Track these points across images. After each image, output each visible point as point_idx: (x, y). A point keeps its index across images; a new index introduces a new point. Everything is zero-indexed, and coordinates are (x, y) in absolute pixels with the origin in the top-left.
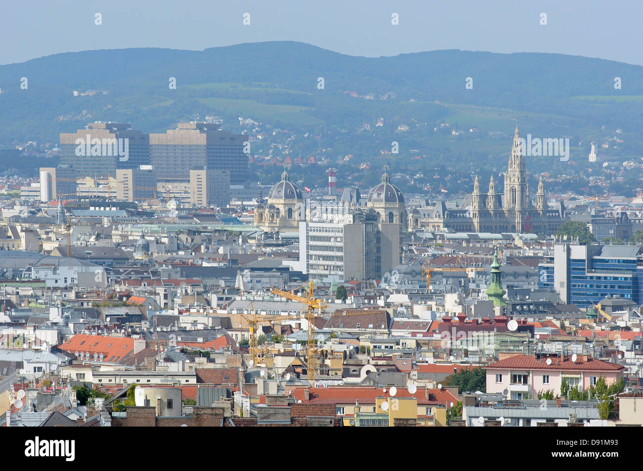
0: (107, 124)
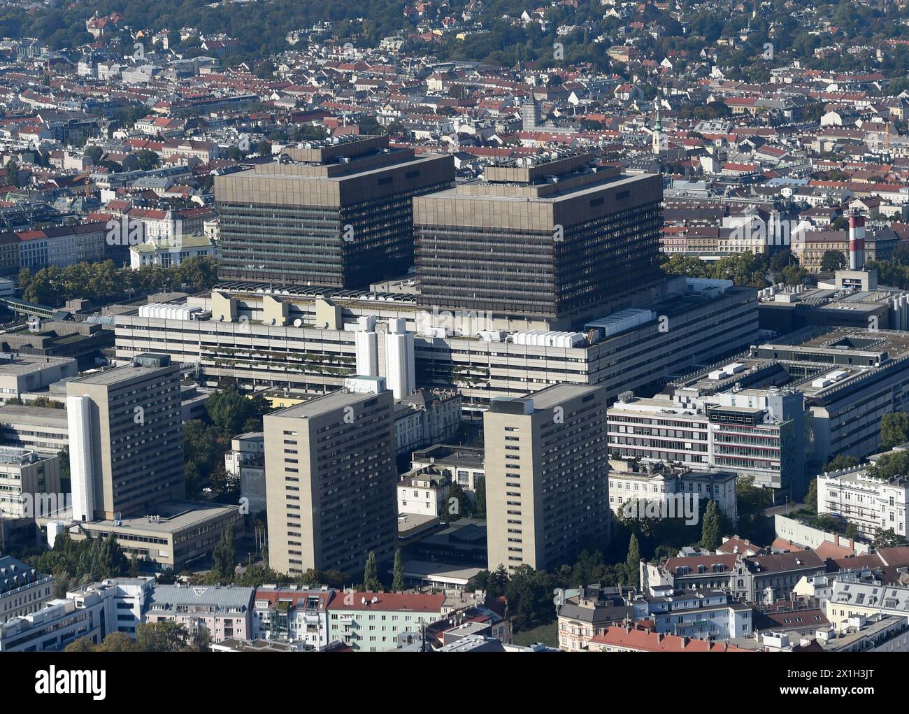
0: (326, 150)
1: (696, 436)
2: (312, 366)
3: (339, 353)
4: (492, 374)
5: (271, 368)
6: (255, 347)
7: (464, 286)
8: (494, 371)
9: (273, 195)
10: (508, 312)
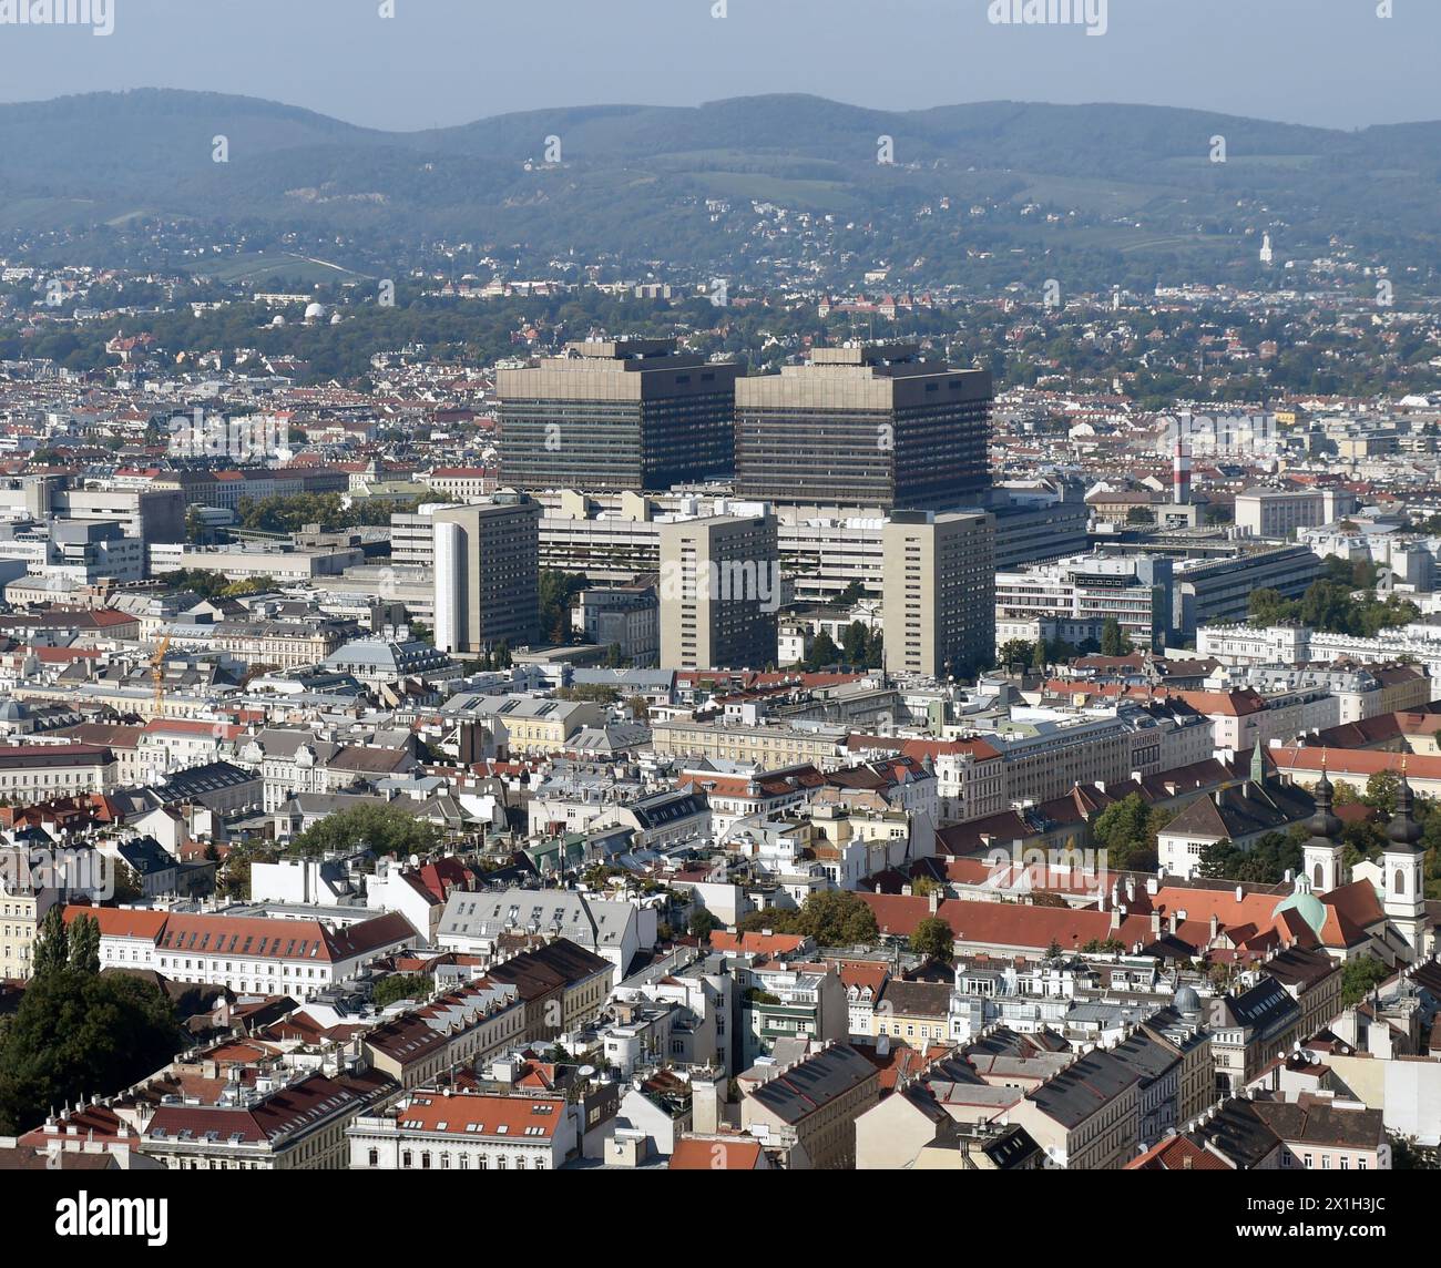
0: (619, 345)
1: (1061, 602)
2: (618, 561)
3: (650, 546)
4: (823, 561)
5: (572, 565)
6: (554, 543)
7: (789, 472)
8: (825, 559)
9: (564, 388)
10: (840, 499)
